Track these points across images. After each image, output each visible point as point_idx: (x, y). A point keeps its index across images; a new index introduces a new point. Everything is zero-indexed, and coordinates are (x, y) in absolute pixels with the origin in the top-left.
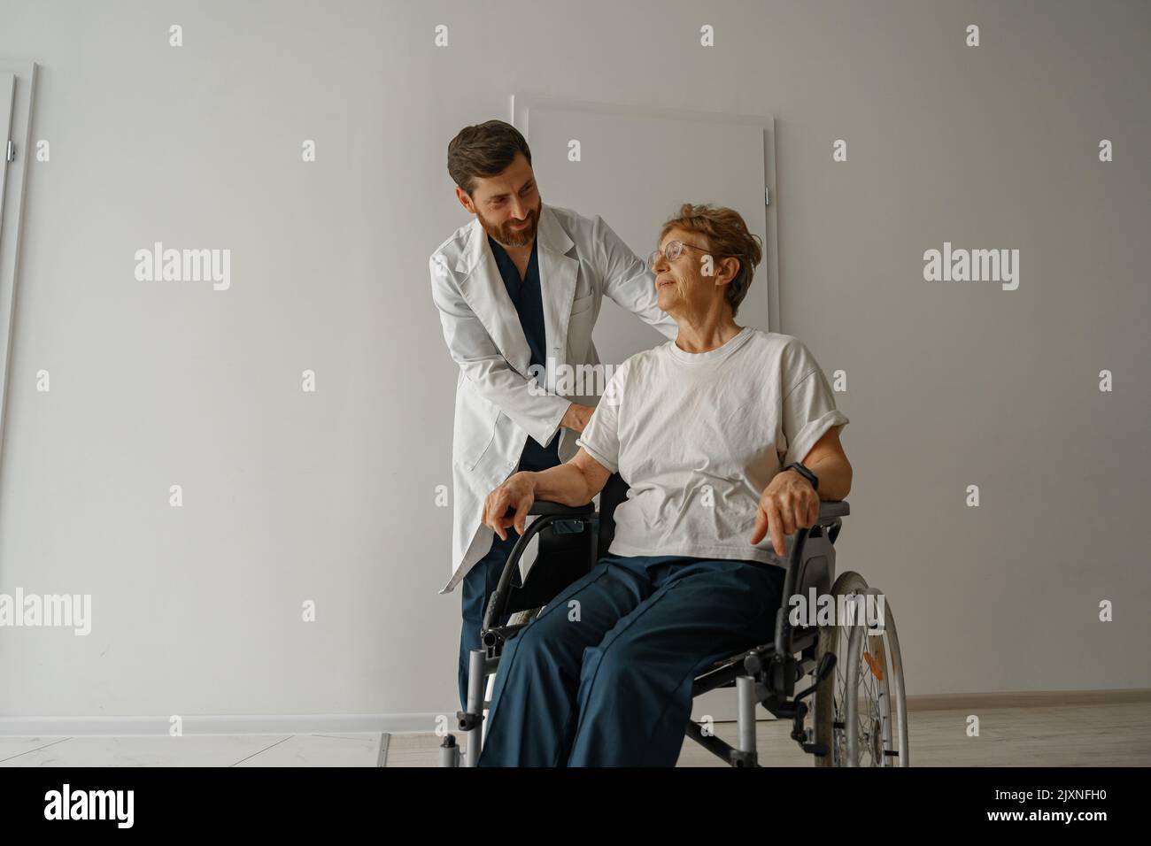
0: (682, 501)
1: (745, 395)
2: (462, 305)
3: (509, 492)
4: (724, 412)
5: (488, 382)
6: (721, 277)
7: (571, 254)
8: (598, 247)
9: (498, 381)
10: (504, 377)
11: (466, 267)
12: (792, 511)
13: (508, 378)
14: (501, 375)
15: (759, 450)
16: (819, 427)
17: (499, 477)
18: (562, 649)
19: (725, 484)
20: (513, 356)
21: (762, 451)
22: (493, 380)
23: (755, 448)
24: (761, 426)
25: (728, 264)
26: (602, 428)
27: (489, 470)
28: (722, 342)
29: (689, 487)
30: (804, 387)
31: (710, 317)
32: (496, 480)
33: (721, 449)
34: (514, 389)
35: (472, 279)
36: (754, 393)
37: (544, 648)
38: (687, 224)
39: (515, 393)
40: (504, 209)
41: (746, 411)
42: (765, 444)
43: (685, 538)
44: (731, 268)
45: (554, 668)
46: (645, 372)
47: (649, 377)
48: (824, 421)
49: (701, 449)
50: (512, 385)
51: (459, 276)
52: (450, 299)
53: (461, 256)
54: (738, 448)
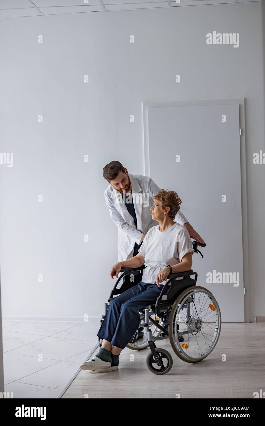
0: (153, 270)
1: (169, 245)
2: (113, 207)
3: (114, 268)
4: (163, 249)
5: (121, 228)
6: (165, 212)
7: (142, 192)
8: (148, 190)
9: (124, 228)
10: (125, 227)
11: (113, 197)
12: (161, 278)
13: (126, 227)
14: (125, 226)
15: (169, 259)
16: (184, 253)
17: (128, 253)
18: (118, 303)
19: (163, 266)
20: (128, 221)
21: (170, 259)
22: (122, 228)
23: (168, 258)
24: (171, 252)
25: (167, 208)
26: (143, 247)
27: (126, 250)
28: (168, 228)
29: (155, 267)
30: (182, 242)
31: (164, 221)
32: (127, 254)
33: (161, 259)
34: (128, 231)
35: (115, 200)
36: (171, 244)
37: (115, 303)
38: (157, 198)
39: (128, 232)
40: (118, 186)
41: (168, 248)
42: (171, 257)
43: (152, 279)
44: (168, 209)
45: (116, 307)
46: (153, 233)
47: (153, 236)
48: (185, 252)
49: (157, 258)
50: (127, 230)
51: (111, 199)
52: (110, 205)
53: (112, 193)
54: (165, 258)
